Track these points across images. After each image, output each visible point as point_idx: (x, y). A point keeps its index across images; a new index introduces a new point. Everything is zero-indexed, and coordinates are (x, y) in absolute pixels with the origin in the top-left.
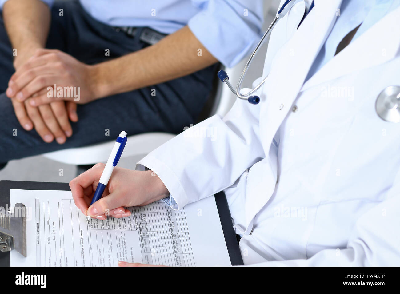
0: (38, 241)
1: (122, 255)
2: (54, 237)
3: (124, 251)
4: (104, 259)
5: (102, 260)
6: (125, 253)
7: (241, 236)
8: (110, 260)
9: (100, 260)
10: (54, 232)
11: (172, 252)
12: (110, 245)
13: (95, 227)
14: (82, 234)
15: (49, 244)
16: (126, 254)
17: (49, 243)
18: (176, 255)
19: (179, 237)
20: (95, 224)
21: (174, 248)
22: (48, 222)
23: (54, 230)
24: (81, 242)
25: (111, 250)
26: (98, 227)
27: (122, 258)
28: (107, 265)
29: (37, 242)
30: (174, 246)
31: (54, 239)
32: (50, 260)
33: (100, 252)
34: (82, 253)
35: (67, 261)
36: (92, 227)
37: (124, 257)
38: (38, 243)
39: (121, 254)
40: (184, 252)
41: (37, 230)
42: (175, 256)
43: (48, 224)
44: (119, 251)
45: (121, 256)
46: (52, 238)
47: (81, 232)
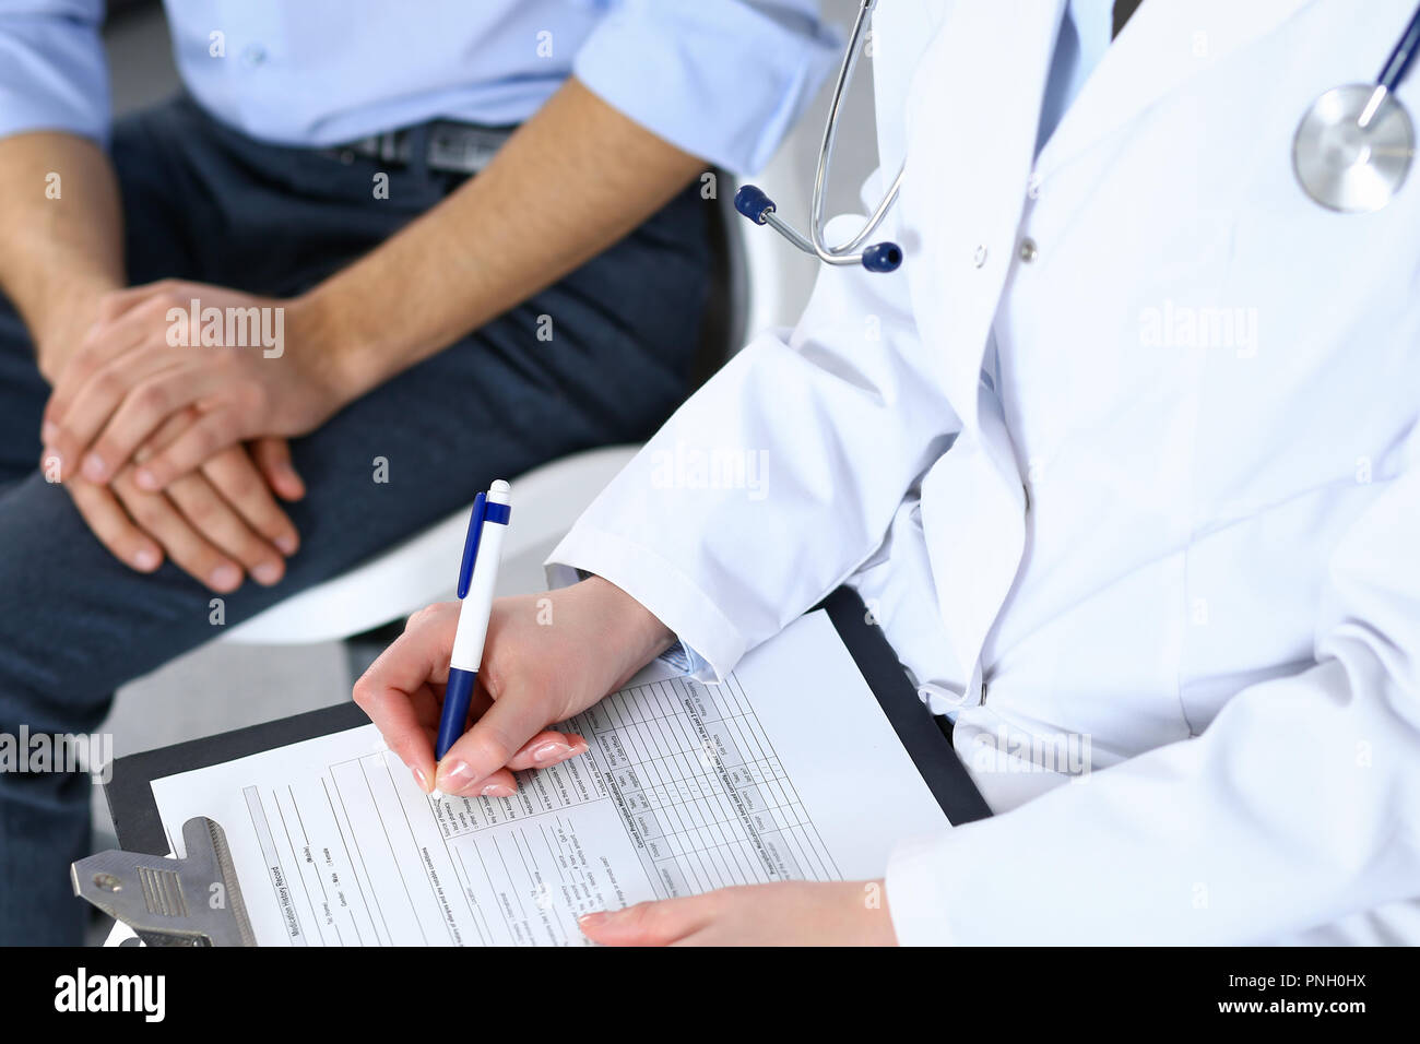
0: (293, 925)
1: (582, 894)
2: (341, 896)
3: (585, 875)
4: (525, 923)
5: (521, 926)
6: (588, 885)
7: (951, 716)
8: (545, 919)
9: (514, 931)
10: (336, 881)
11: (741, 835)
12: (532, 870)
13: (465, 825)
14: (429, 861)
15: (332, 925)
16: (593, 884)
17: (331, 920)
18: (757, 841)
19: (749, 780)
20: (461, 815)
21: (743, 821)
22: (308, 854)
23: (334, 874)
24: (436, 888)
25: (542, 887)
26: (474, 823)
27: (585, 901)
28: (544, 941)
29: (291, 929)
30: (743, 813)
31: (344, 903)
33: (507, 905)
34: (449, 922)
36: (456, 828)
37: (588, 896)
38: (295, 933)
39: (576, 891)
40: (782, 824)
41: (278, 889)
42: (755, 844)
43: (309, 860)
44: (569, 883)
45: (579, 898)
46: (334, 903)
47: (423, 855)
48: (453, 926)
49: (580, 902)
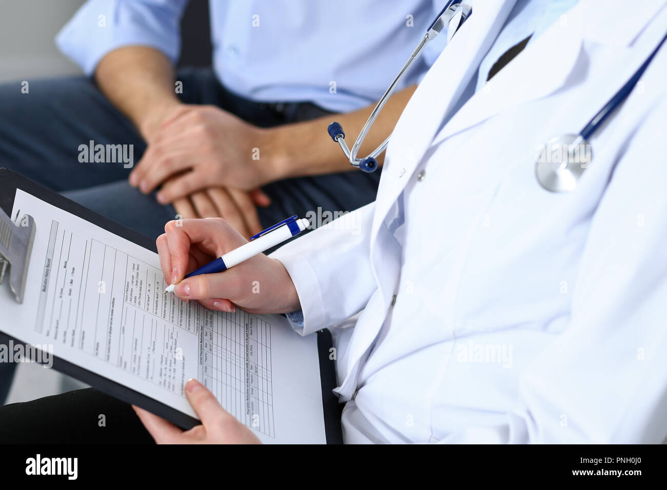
0: (45, 287)
1: (168, 363)
2: (70, 290)
3: (173, 358)
4: (140, 357)
5: (137, 358)
6: (173, 362)
8: (148, 362)
10: (71, 283)
12: (153, 340)
13: (135, 302)
14: (113, 304)
15: (61, 299)
17: (61, 297)
18: (248, 397)
19: (256, 372)
20: (136, 297)
21: (246, 386)
22: (66, 264)
23: (72, 280)
24: (110, 317)
25: (154, 349)
26: (139, 304)
29: (43, 288)
30: (247, 383)
31: (70, 294)
32: (58, 324)
33: (136, 345)
34: (109, 334)
35: (83, 337)
36: (131, 301)
37: (170, 366)
38: (44, 290)
39: (166, 361)
40: (260, 398)
41: (46, 268)
42: (246, 398)
43: (65, 267)
44: (165, 355)
45: (166, 364)
46: (66, 291)
47: (112, 300)
48: (110, 336)
49: (166, 366)
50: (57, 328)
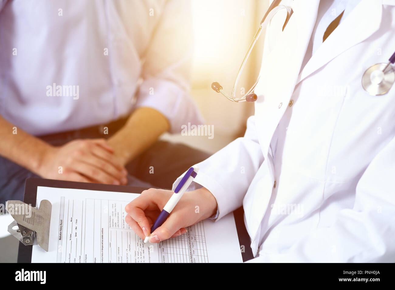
0: (60, 237)
1: (140, 254)
2: (76, 233)
3: (142, 250)
4: (122, 257)
5: (120, 258)
6: (142, 252)
8: (127, 258)
9: (118, 258)
10: (76, 229)
11: (188, 254)
12: (129, 244)
13: (116, 226)
14: (103, 232)
15: (71, 241)
16: (144, 253)
17: (71, 239)
18: (191, 256)
19: (195, 240)
20: (116, 223)
21: (189, 250)
22: (72, 219)
23: (76, 227)
24: (102, 240)
25: (130, 249)
26: (118, 226)
27: (140, 256)
28: (124, 261)
29: (59, 238)
30: (190, 248)
31: (76, 236)
32: (70, 256)
33: (119, 250)
34: (101, 250)
35: (86, 258)
36: (113, 226)
37: (141, 256)
38: (60, 239)
39: (138, 253)
40: (199, 254)
41: (60, 226)
43: (71, 221)
44: (137, 250)
45: (138, 255)
46: (74, 235)
47: (102, 230)
48: (102, 251)
49: (138, 256)
50: (70, 258)
